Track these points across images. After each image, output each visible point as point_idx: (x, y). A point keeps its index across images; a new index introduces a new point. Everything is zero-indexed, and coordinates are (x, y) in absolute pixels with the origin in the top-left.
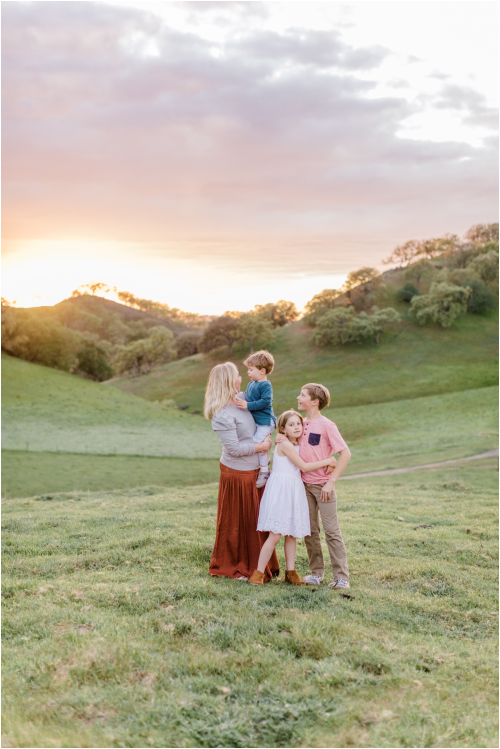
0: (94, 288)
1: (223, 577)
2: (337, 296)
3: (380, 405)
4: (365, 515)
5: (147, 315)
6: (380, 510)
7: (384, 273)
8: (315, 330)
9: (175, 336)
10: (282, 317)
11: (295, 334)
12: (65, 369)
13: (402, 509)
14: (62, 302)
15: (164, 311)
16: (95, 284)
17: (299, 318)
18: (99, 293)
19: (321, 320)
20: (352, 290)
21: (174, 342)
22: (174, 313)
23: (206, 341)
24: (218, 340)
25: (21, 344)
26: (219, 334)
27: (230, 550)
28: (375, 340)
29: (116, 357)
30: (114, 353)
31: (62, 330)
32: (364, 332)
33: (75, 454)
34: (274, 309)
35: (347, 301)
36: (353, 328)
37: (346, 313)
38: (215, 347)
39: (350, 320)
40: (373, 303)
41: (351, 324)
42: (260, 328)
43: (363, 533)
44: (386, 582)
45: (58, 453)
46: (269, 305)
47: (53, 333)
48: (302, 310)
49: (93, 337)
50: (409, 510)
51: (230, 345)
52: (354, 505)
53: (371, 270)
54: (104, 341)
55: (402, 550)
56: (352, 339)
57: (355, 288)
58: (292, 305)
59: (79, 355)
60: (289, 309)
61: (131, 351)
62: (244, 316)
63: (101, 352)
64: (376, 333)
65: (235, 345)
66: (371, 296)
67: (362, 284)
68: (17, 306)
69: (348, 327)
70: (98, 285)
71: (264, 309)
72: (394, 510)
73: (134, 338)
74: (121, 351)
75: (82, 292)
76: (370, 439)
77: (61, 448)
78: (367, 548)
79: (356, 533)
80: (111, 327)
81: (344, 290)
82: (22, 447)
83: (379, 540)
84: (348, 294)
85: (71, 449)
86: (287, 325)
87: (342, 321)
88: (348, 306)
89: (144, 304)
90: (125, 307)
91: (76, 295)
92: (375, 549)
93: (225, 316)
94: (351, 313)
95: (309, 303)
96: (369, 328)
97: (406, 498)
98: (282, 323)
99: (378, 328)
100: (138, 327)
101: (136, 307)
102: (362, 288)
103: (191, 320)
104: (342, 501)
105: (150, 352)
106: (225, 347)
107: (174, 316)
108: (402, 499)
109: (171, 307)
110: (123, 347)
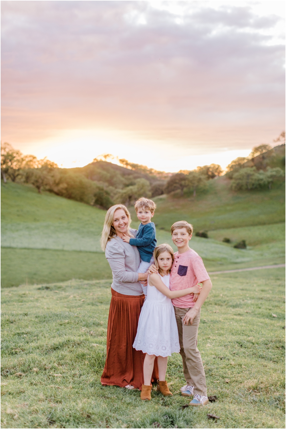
0: (105, 156)
1: (112, 385)
2: (246, 161)
3: (270, 226)
4: (248, 311)
5: (135, 172)
6: (260, 308)
7: (274, 147)
8: (232, 181)
9: (151, 184)
10: (213, 173)
11: (220, 183)
12: (87, 203)
13: (276, 306)
14: (87, 165)
15: (145, 170)
16: (106, 154)
17: (223, 174)
18: (108, 160)
19: (236, 175)
20: (255, 157)
21: (150, 188)
22: (151, 171)
23: (168, 187)
24: (175, 187)
25: (63, 189)
26: (176, 183)
27: (120, 361)
28: (268, 187)
29: (117, 196)
30: (115, 194)
31: (85, 180)
32: (262, 182)
33: (90, 252)
34: (207, 169)
35: (252, 164)
36: (255, 180)
37: (251, 171)
38: (173, 190)
39: (253, 175)
40: (267, 165)
41: (254, 177)
42: (200, 180)
43: (243, 333)
44: (253, 393)
45: (80, 252)
46: (205, 167)
47: (81, 182)
48: (225, 169)
49: (104, 185)
50: (281, 307)
51: (182, 189)
52: (242, 302)
53: (267, 146)
54: (111, 187)
55: (271, 352)
56: (255, 186)
57: (257, 157)
58: (219, 166)
59: (95, 195)
60: (217, 169)
61: (125, 193)
62: (191, 173)
63: (107, 193)
64: (269, 183)
65: (185, 189)
66: (266, 161)
67: (261, 154)
68: (62, 167)
69: (252, 179)
70: (108, 155)
71: (202, 169)
72: (270, 308)
73: (128, 186)
74: (119, 193)
75: (99, 159)
76: (264, 246)
77: (82, 249)
78: (243, 350)
79: (237, 333)
80: (115, 179)
81: (250, 157)
82: (60, 248)
83: (253, 341)
84: (253, 160)
85: (88, 249)
86: (216, 178)
87: (248, 176)
88: (252, 167)
89: (133, 166)
90: (123, 168)
91: (95, 161)
92: (249, 350)
93: (179, 173)
94: (254, 171)
95: (229, 165)
96: (265, 180)
97: (280, 296)
98: (213, 176)
99: (270, 180)
100: (130, 179)
101: (129, 168)
102: (261, 156)
103: (160, 175)
104: (234, 298)
105: (136, 193)
106: (179, 191)
107: (151, 173)
108: (277, 297)
109: (149, 167)
110: (120, 191)
